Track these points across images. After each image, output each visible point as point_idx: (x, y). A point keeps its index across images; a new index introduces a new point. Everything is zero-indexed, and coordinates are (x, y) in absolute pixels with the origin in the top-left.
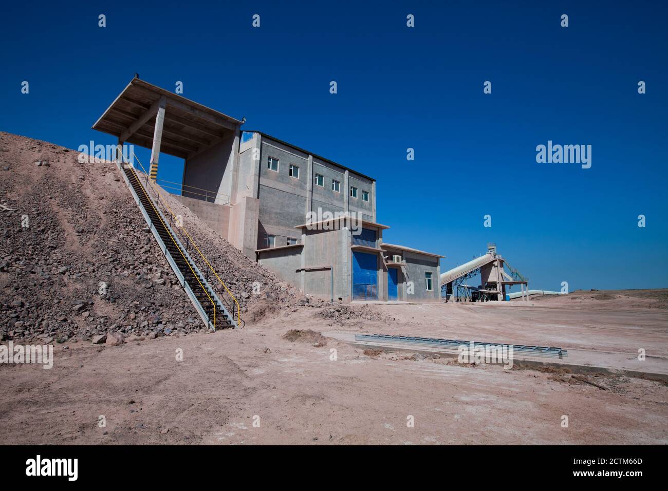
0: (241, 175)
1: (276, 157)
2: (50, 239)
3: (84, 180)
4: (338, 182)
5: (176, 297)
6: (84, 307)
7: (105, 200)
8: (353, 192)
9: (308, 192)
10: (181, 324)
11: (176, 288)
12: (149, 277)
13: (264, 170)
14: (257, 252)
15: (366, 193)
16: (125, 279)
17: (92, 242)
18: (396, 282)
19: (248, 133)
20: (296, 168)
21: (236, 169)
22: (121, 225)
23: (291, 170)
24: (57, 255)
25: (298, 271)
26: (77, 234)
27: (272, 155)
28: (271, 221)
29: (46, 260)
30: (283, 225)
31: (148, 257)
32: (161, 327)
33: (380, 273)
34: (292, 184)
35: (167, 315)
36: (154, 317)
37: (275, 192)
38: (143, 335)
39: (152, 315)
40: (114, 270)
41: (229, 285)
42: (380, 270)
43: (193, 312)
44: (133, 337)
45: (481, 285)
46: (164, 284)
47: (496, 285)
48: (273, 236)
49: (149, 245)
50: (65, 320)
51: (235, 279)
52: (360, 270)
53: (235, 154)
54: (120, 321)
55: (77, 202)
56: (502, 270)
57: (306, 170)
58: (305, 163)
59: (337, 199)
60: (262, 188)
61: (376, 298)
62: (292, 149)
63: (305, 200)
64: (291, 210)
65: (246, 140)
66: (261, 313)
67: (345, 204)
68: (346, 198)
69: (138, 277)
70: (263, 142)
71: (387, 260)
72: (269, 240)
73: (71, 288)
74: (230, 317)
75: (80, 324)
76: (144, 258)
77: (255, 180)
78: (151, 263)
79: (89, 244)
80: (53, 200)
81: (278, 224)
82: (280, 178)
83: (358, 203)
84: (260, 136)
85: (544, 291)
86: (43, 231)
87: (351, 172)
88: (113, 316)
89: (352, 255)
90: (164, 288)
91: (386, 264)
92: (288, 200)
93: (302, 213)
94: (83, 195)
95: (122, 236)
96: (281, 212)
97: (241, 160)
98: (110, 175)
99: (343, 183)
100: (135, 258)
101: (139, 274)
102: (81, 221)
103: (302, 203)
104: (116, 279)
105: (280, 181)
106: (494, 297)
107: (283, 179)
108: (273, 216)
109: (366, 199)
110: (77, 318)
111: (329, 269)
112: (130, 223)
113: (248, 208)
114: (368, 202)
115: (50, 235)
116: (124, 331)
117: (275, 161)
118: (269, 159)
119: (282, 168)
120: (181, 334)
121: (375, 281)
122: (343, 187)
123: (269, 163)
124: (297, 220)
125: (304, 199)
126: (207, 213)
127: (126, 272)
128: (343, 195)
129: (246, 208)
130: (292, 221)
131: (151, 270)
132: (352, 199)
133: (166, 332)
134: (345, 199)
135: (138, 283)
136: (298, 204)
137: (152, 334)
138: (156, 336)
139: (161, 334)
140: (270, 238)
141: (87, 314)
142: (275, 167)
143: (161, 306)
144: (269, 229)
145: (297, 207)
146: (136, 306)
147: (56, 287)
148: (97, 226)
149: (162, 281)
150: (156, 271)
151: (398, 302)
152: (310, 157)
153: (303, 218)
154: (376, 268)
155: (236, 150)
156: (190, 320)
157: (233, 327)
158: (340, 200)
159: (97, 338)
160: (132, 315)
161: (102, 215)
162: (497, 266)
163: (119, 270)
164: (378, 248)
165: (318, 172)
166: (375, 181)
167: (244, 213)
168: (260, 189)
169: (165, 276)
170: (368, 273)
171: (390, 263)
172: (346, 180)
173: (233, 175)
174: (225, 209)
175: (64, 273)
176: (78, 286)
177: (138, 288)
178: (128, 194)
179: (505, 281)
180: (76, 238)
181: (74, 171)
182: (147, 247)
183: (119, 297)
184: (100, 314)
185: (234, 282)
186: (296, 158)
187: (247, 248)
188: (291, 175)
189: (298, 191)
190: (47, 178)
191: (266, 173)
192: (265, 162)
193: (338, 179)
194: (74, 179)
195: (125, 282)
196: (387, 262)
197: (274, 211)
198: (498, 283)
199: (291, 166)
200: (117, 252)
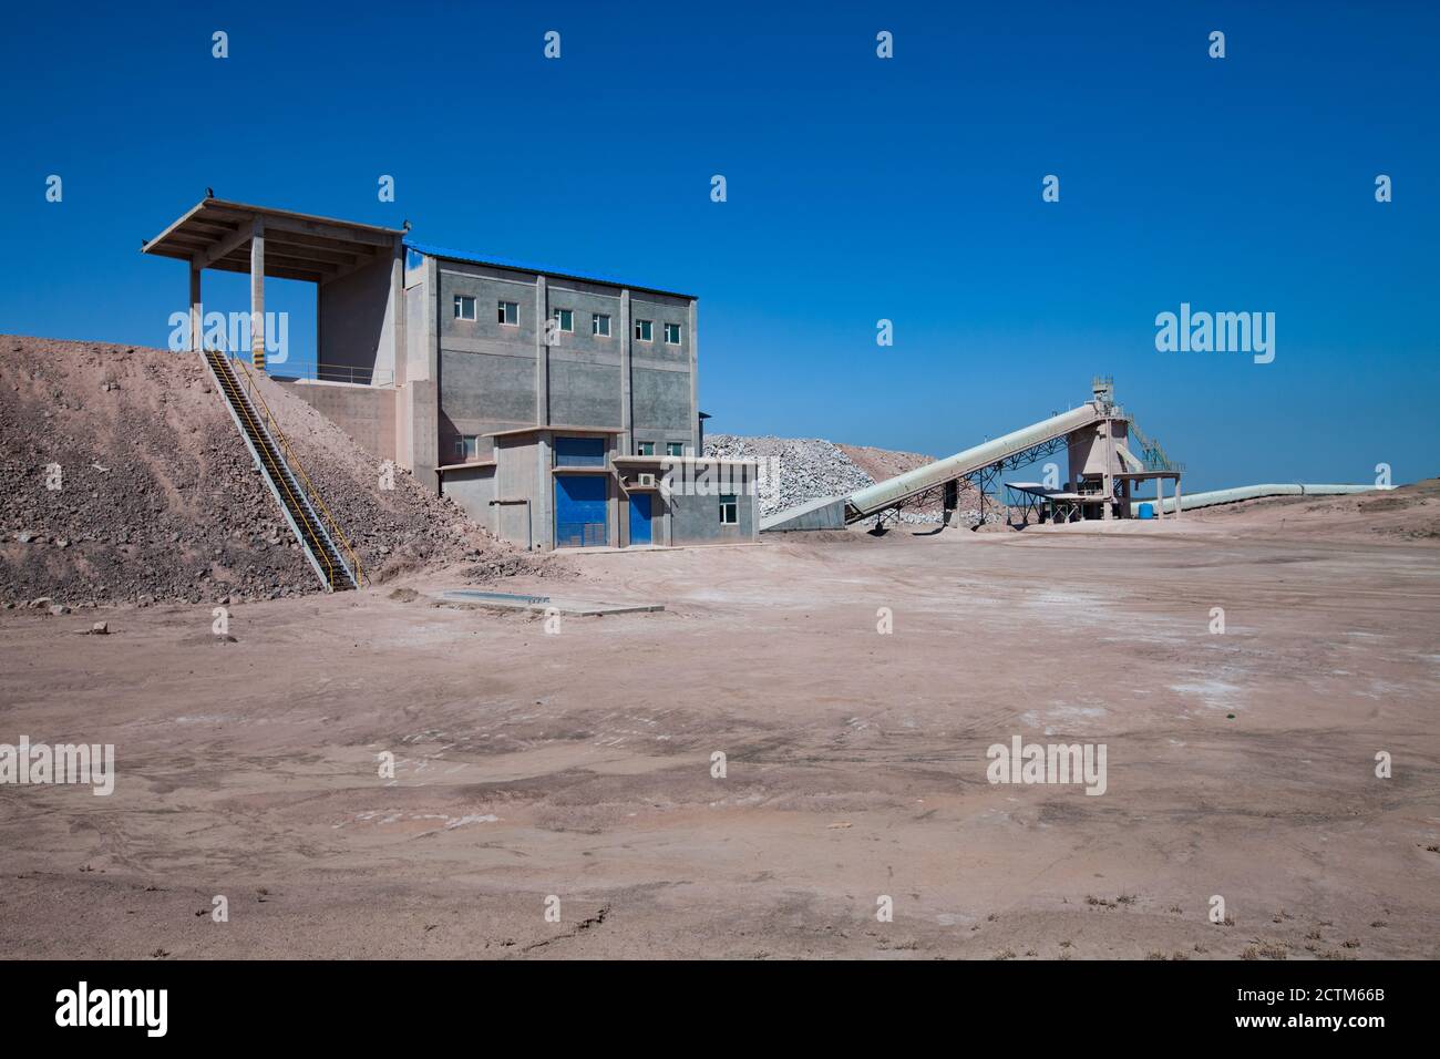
0: (410, 330)
1: (468, 293)
2: (152, 500)
3: (165, 402)
4: (605, 317)
5: (294, 559)
6: (204, 574)
7: (198, 433)
8: (641, 330)
9: (538, 349)
10: (298, 587)
11: (295, 547)
12: (263, 536)
13: (448, 323)
14: (438, 472)
15: (675, 328)
16: (237, 541)
17: (196, 499)
18: (648, 516)
19: (416, 253)
20: (512, 306)
21: (401, 321)
22: (223, 467)
23: (501, 313)
24: (165, 519)
25: (492, 504)
26: (178, 491)
27: (461, 292)
28: (467, 411)
29: (157, 527)
30: (493, 416)
31: (262, 510)
32: (277, 589)
33: (613, 504)
34: (506, 337)
35: (284, 578)
36: (270, 581)
37: (472, 358)
38: (261, 597)
39: (269, 579)
40: (225, 532)
41: (365, 538)
42: (612, 500)
43: (311, 573)
44: (251, 599)
45: (1068, 481)
46: (281, 543)
47: (1102, 480)
48: (474, 437)
49: (260, 494)
50: (191, 586)
51: (375, 529)
52: (572, 502)
53: (397, 292)
54: (238, 586)
55: (166, 443)
56: (1121, 446)
57: (533, 305)
58: (531, 292)
59: (603, 351)
60: (446, 356)
61: (605, 543)
62: (501, 271)
63: (534, 364)
64: (506, 386)
65: (413, 266)
66: (392, 572)
67: (622, 358)
68: (624, 346)
69: (251, 538)
70: (442, 271)
71: (626, 482)
72: (466, 446)
73: (189, 555)
74: (352, 579)
75: (205, 589)
76: (256, 512)
77: (430, 344)
78: (265, 518)
79: (193, 502)
80: (140, 445)
81: (482, 414)
82: (482, 331)
83: (653, 350)
84: (435, 262)
85: (1306, 486)
86: (143, 492)
87: (634, 290)
88: (232, 581)
89: (555, 482)
90: (280, 548)
91: (625, 489)
92: (498, 369)
93: (527, 388)
94: (171, 431)
95: (227, 485)
96: (486, 392)
97: (409, 302)
98: (196, 385)
99: (618, 315)
100: (246, 513)
101: (252, 533)
102: (179, 472)
103: (528, 371)
104: (229, 543)
105: (479, 338)
106: (1093, 511)
107: (486, 332)
108: (470, 401)
109: (675, 339)
110: (201, 584)
111: (525, 502)
112: (235, 463)
113: (417, 399)
114: (680, 344)
115: (151, 496)
116: (243, 594)
117: (469, 300)
118: (457, 298)
119: (484, 311)
120: (297, 596)
121: (602, 516)
122: (617, 325)
123: (457, 307)
124: (518, 403)
125: (529, 361)
126: (355, 407)
127: (238, 533)
128: (618, 341)
129: (415, 400)
130: (509, 406)
131: (265, 527)
132: (639, 345)
133: (282, 594)
134: (622, 346)
135: (252, 546)
136: (519, 374)
137: (269, 596)
138: (273, 598)
139: (278, 595)
140: (468, 441)
141: (208, 579)
142: (468, 312)
143: (278, 569)
144: (463, 426)
145: (517, 380)
146: (252, 571)
147: (175, 556)
148: (197, 475)
149: (278, 540)
150: (271, 527)
151: (652, 546)
152: (541, 280)
153: (531, 397)
154: (605, 498)
155: (397, 285)
156: (307, 582)
157: (355, 588)
158: (613, 353)
159: (222, 600)
160: (249, 580)
161: (199, 458)
162: (1104, 436)
163: (230, 530)
164: (607, 467)
165: (560, 306)
166: (695, 298)
167: (410, 408)
168: (443, 358)
169: (282, 533)
170: (587, 506)
171: (633, 486)
172: (624, 311)
173: (397, 332)
174: (387, 395)
175: (177, 540)
176: (194, 553)
177: (252, 551)
178: (226, 415)
179: (1129, 472)
180: (178, 496)
181: (150, 389)
182: (258, 497)
183: (234, 562)
184: (219, 580)
185: (373, 533)
186: (509, 288)
187: (421, 466)
188: (501, 320)
189: (518, 349)
190: (124, 409)
191: (452, 327)
192: (448, 307)
193: (605, 311)
194: (153, 404)
195: (239, 546)
196: (629, 486)
197: (472, 392)
198: (1106, 476)
199: (501, 304)
200: (225, 509)
